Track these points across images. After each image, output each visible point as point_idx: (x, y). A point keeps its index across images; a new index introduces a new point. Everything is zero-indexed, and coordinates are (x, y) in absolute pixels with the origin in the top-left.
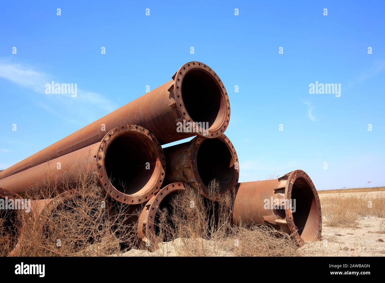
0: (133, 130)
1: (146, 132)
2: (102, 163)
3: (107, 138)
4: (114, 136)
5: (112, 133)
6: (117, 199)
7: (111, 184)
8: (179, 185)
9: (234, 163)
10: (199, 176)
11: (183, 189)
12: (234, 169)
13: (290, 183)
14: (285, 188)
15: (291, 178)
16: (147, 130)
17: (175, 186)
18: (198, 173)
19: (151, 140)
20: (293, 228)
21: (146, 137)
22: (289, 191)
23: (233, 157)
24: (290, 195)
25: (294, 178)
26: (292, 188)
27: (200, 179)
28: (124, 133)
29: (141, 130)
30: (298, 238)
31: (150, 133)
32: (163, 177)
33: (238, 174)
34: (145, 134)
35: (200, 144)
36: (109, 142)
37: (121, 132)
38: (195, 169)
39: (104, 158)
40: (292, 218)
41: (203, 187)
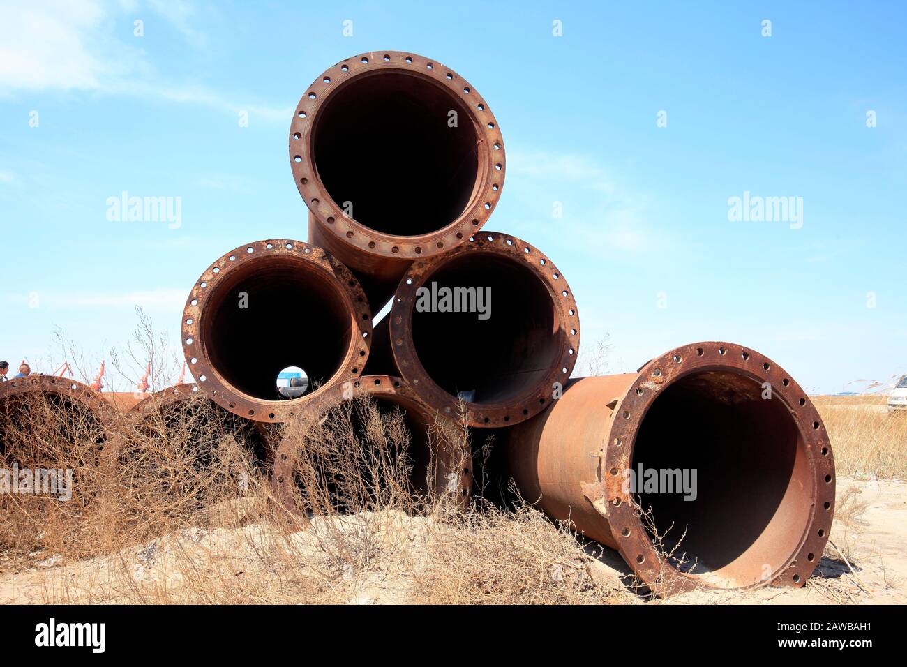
0: (278, 251)
1: (314, 253)
2: (194, 331)
3: (209, 277)
4: (227, 270)
5: (222, 264)
6: (229, 409)
7: (218, 376)
8: (377, 382)
9: (561, 320)
10: (412, 361)
11: (390, 391)
12: (561, 339)
13: (637, 388)
14: (617, 401)
15: (649, 370)
16: (319, 250)
17: (362, 384)
18: (412, 353)
19: (329, 274)
20: (626, 532)
21: (317, 265)
22: (626, 414)
23: (559, 304)
24: (632, 428)
25: (671, 369)
26: (648, 403)
27: (417, 367)
28: (253, 260)
29: (300, 249)
30: (649, 565)
31: (327, 255)
32: (362, 361)
33: (575, 354)
34: (311, 259)
35: (423, 275)
36: (214, 284)
37: (245, 259)
38: (401, 342)
39: (201, 320)
40: (623, 499)
41: (427, 388)
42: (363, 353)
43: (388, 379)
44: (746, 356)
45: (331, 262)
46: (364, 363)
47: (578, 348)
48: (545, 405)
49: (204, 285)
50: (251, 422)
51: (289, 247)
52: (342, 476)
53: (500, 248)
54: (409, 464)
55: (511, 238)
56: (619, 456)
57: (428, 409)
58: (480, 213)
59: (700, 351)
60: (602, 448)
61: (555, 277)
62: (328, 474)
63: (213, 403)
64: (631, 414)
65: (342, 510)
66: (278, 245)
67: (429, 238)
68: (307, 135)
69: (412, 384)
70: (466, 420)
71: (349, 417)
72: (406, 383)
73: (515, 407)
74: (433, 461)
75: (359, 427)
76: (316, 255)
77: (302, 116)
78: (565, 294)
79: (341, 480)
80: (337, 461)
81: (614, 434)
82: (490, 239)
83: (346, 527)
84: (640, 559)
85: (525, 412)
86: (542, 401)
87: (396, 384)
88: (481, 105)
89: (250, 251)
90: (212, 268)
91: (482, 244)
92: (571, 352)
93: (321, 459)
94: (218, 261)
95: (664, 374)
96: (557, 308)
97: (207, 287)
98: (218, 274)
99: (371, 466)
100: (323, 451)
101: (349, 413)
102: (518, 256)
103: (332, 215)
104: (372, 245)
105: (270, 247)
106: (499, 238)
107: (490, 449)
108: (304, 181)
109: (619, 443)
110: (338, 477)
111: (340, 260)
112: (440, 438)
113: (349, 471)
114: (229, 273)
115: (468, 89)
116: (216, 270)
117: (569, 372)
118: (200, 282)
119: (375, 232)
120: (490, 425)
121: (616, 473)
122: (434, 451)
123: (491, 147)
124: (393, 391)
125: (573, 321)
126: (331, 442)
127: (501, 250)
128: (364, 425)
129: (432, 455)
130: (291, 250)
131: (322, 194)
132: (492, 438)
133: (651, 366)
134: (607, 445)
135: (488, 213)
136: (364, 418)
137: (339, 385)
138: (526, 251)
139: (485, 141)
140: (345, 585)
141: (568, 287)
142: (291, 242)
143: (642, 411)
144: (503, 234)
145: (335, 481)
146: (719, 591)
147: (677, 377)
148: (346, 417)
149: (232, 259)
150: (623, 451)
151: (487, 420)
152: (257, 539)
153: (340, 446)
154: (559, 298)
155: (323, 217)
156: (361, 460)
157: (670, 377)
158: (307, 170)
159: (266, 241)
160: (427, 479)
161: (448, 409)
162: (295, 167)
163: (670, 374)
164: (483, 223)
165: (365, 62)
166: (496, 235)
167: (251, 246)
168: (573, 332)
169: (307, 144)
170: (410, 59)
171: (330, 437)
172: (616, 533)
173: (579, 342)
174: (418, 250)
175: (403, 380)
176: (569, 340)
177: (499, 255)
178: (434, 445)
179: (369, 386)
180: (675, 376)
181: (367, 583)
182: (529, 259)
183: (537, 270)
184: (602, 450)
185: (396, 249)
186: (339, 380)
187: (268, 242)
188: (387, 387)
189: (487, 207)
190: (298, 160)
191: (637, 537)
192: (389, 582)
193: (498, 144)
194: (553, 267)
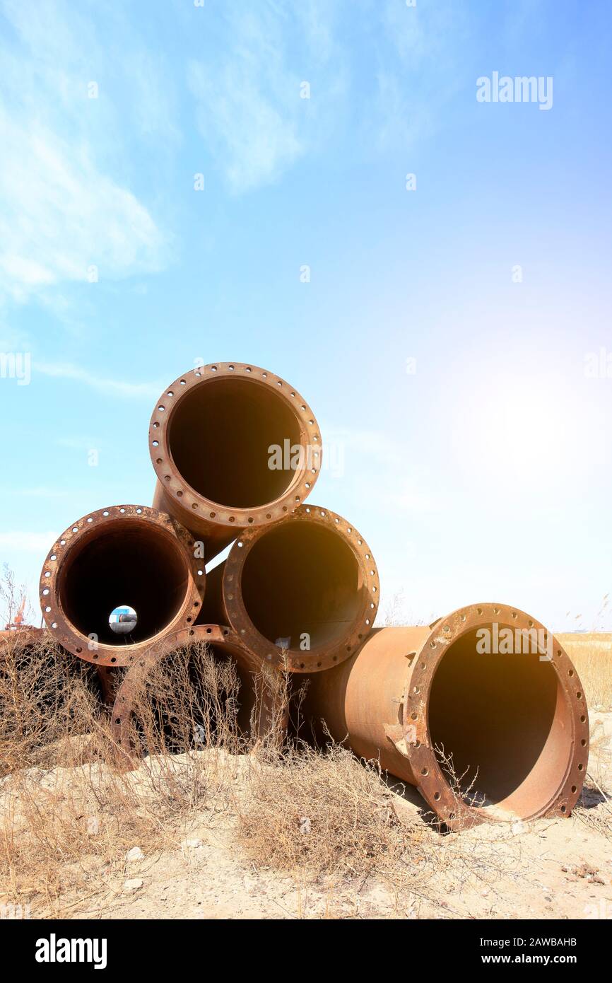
1: (160, 517)
2: (51, 583)
3: (69, 536)
4: (84, 530)
5: (80, 525)
6: (77, 655)
7: (68, 623)
8: (209, 631)
9: (364, 580)
10: (241, 613)
11: (220, 639)
12: (364, 595)
13: (431, 643)
14: (414, 654)
15: (440, 627)
16: (166, 515)
17: (196, 633)
18: (241, 606)
19: (172, 535)
20: (425, 771)
21: (162, 527)
22: (423, 665)
23: (363, 565)
24: (428, 678)
25: (458, 626)
26: (440, 655)
27: (246, 620)
28: (108, 522)
29: (148, 514)
30: (444, 802)
31: (171, 519)
32: (195, 611)
33: (376, 608)
34: (157, 522)
35: (253, 539)
36: (72, 542)
37: (101, 521)
38: (231, 597)
39: (58, 574)
40: (422, 742)
41: (252, 637)
42: (196, 604)
43: (219, 629)
44: (514, 615)
45: (174, 525)
46: (197, 613)
47: (378, 602)
48: (351, 652)
49: (63, 543)
50: (94, 666)
51: (139, 511)
52: (176, 719)
53: (315, 517)
54: (237, 707)
55: (325, 510)
56: (418, 703)
57: (253, 656)
58: (302, 490)
59: (480, 611)
60: (403, 694)
61: (360, 543)
62: (166, 717)
63: (61, 648)
64: (427, 665)
65: (175, 751)
66: (130, 510)
67: (260, 510)
68: (165, 424)
69: (239, 634)
70: (286, 666)
71: (187, 666)
72: (234, 631)
73: (326, 655)
74: (258, 705)
75: (195, 675)
76: (161, 519)
77: (162, 409)
78: (367, 557)
79: (176, 723)
80: (173, 704)
81: (413, 683)
82: (308, 510)
83: (177, 767)
84: (437, 796)
85: (335, 659)
86: (349, 649)
87: (225, 633)
88: (303, 406)
89: (106, 514)
90: (72, 528)
91: (301, 515)
92: (372, 606)
93: (160, 704)
94: (77, 523)
95: (453, 631)
96: (361, 568)
97: (66, 544)
98: (76, 533)
99: (203, 710)
100: (160, 695)
101: (187, 662)
102: (330, 525)
103: (181, 490)
104: (213, 515)
105: (123, 511)
106: (315, 510)
107: (305, 692)
108: (159, 461)
109: (417, 691)
110: (173, 719)
111: (182, 524)
112: (265, 685)
113: (183, 714)
114: (86, 532)
115: (294, 394)
116: (75, 530)
117: (372, 622)
118: (60, 540)
119: (216, 505)
120: (305, 671)
121: (415, 718)
122: (259, 696)
123: (311, 439)
124: (223, 639)
125: (374, 579)
126: (169, 687)
127: (316, 520)
128: (199, 673)
129: (257, 699)
130: (140, 514)
131: (173, 472)
132: (307, 682)
133: (442, 624)
134: (408, 692)
135: (308, 491)
136: (200, 667)
137: (176, 633)
138: (337, 521)
139: (306, 434)
140: (176, 826)
141: (370, 551)
142: (141, 508)
143: (436, 663)
144: (319, 507)
145: (170, 723)
146: (502, 824)
147: (461, 634)
148: (184, 665)
149: (90, 520)
150: (421, 698)
151: (302, 666)
152: (95, 780)
153: (177, 691)
154: (363, 560)
155: (173, 491)
156: (194, 704)
157: (457, 634)
158: (163, 452)
159: (120, 506)
160: (251, 721)
161: (270, 656)
162: (152, 449)
163: (457, 631)
164: (303, 499)
165: (214, 370)
166: (312, 508)
167: (107, 510)
168: (374, 589)
169: (164, 431)
170: (250, 369)
171: (168, 682)
172: (416, 772)
173: (379, 598)
174: (251, 520)
175: (231, 629)
176: (371, 596)
177: (315, 524)
178: (259, 691)
179: (202, 635)
180: (461, 632)
181: (195, 824)
182: (340, 528)
183: (345, 537)
184: (403, 697)
185: (232, 519)
186: (174, 629)
187: (121, 507)
188: (217, 635)
189: (307, 486)
190: (156, 444)
191: (433, 776)
192: (217, 822)
193: (317, 437)
194: (358, 535)
